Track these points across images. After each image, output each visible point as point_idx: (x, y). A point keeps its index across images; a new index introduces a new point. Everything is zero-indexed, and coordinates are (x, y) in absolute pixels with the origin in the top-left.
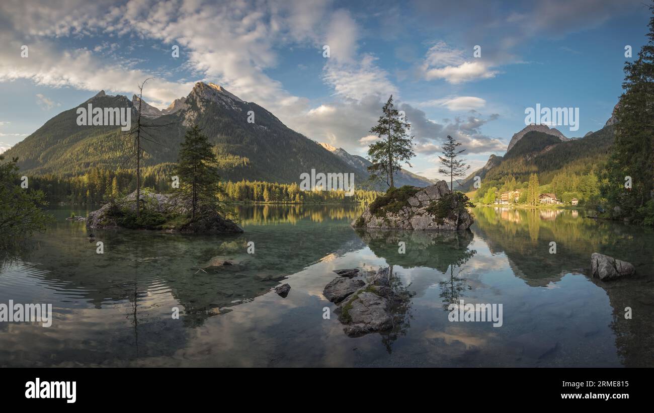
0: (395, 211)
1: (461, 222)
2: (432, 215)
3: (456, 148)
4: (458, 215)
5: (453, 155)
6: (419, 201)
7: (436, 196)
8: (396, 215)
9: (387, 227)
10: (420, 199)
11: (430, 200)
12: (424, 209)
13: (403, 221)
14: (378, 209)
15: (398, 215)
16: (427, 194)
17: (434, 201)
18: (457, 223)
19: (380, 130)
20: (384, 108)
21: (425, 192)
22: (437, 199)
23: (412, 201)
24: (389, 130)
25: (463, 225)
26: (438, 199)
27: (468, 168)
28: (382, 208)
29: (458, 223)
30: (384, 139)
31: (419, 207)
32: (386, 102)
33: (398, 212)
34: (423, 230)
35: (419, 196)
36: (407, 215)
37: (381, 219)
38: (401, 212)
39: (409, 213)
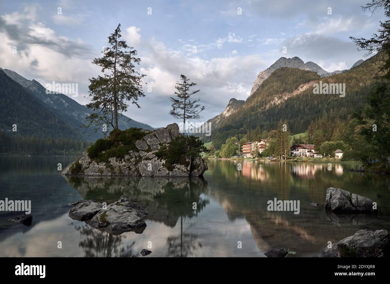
0: (120, 157)
1: (193, 167)
2: (162, 160)
3: (190, 88)
4: (190, 161)
5: (186, 96)
6: (148, 145)
7: (167, 140)
8: (121, 160)
9: (110, 174)
10: (148, 143)
11: (160, 144)
12: (153, 154)
13: (129, 167)
14: (100, 154)
15: (123, 160)
16: (156, 137)
17: (164, 145)
18: (189, 169)
19: (105, 63)
20: (110, 38)
21: (155, 136)
22: (167, 144)
23: (138, 143)
24: (115, 64)
25: (196, 171)
26: (169, 143)
27: (202, 109)
28: (103, 152)
29: (191, 169)
30: (109, 73)
31: (148, 151)
32: (114, 32)
33: (123, 157)
34: (152, 176)
35: (147, 139)
36: (133, 159)
37: (102, 166)
38: (127, 157)
39: (136, 157)
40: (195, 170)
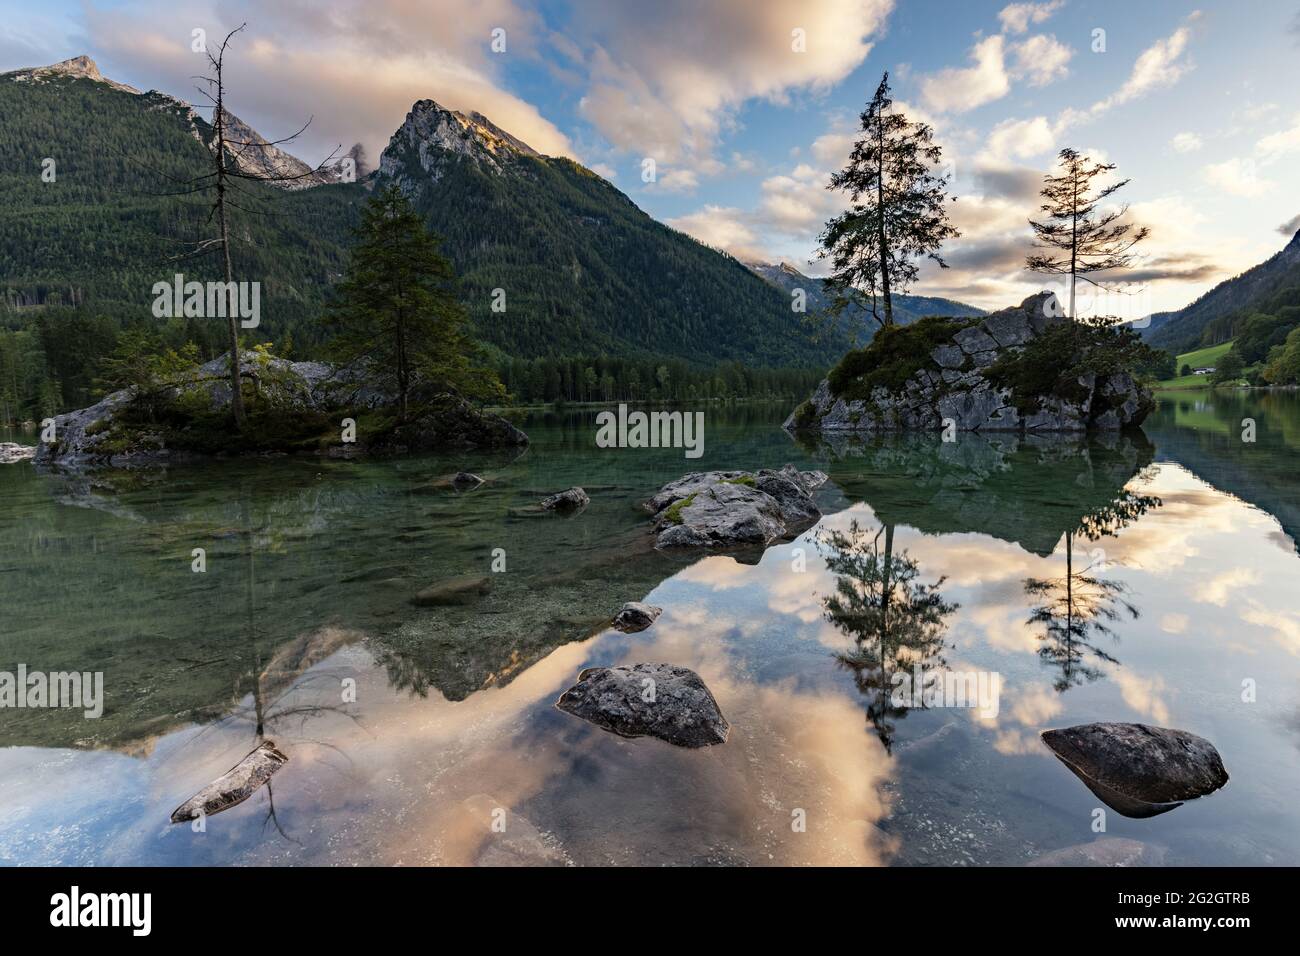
0: (896, 387)
1: (1101, 404)
2: (1004, 390)
3: (1092, 181)
4: (1092, 386)
5: (1080, 208)
6: (965, 354)
7: (1020, 338)
8: (898, 395)
9: (872, 424)
10: (966, 349)
11: (999, 350)
12: (978, 374)
13: (916, 409)
14: (852, 381)
15: (902, 393)
16: (990, 334)
17: (1010, 350)
18: (1085, 408)
19: (857, 180)
20: (864, 118)
21: (985, 330)
22: (1020, 346)
23: (944, 354)
24: (879, 173)
25: (1111, 414)
26: (1025, 344)
27: (1139, 238)
28: (860, 379)
29: (1093, 407)
30: (868, 199)
31: (965, 369)
32: (870, 97)
33: (903, 386)
34: (972, 430)
35: (964, 340)
36: (927, 391)
37: (857, 406)
38: (912, 386)
39: (934, 385)
40: (1109, 412)
